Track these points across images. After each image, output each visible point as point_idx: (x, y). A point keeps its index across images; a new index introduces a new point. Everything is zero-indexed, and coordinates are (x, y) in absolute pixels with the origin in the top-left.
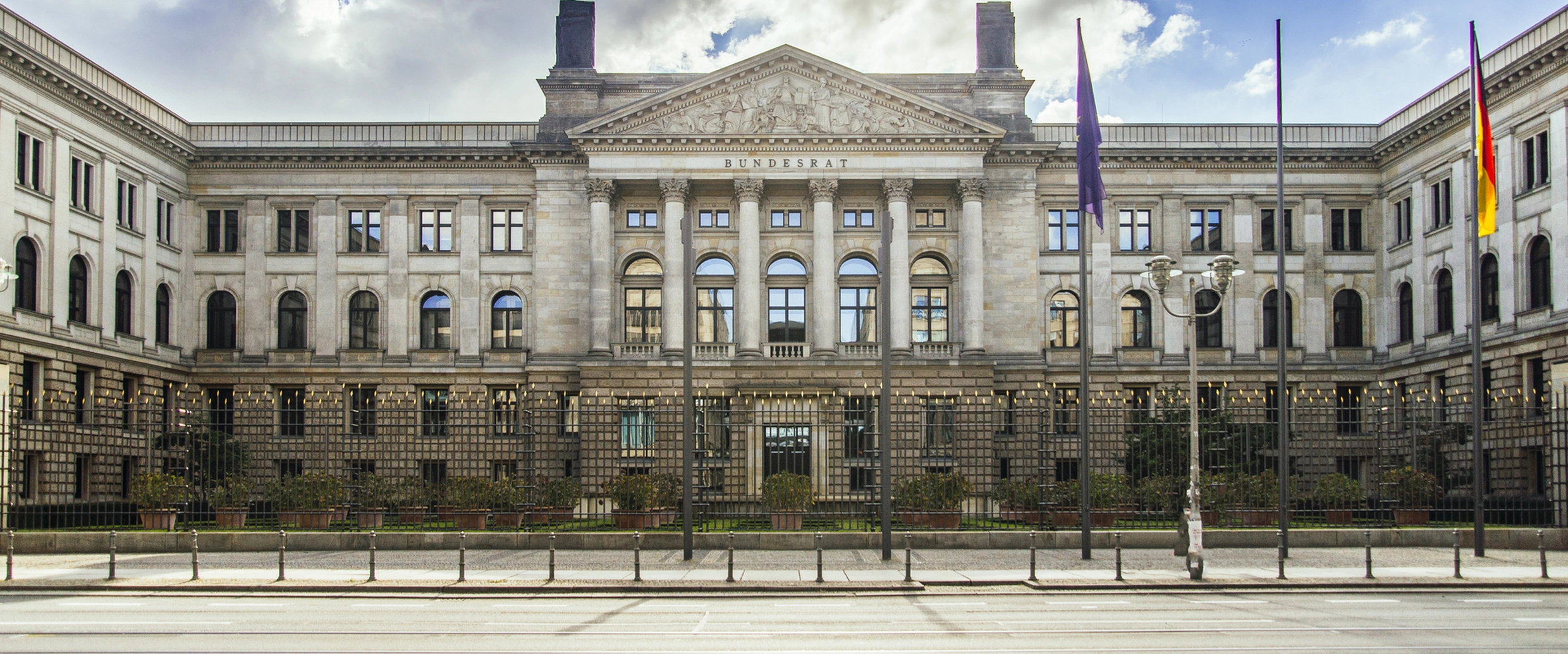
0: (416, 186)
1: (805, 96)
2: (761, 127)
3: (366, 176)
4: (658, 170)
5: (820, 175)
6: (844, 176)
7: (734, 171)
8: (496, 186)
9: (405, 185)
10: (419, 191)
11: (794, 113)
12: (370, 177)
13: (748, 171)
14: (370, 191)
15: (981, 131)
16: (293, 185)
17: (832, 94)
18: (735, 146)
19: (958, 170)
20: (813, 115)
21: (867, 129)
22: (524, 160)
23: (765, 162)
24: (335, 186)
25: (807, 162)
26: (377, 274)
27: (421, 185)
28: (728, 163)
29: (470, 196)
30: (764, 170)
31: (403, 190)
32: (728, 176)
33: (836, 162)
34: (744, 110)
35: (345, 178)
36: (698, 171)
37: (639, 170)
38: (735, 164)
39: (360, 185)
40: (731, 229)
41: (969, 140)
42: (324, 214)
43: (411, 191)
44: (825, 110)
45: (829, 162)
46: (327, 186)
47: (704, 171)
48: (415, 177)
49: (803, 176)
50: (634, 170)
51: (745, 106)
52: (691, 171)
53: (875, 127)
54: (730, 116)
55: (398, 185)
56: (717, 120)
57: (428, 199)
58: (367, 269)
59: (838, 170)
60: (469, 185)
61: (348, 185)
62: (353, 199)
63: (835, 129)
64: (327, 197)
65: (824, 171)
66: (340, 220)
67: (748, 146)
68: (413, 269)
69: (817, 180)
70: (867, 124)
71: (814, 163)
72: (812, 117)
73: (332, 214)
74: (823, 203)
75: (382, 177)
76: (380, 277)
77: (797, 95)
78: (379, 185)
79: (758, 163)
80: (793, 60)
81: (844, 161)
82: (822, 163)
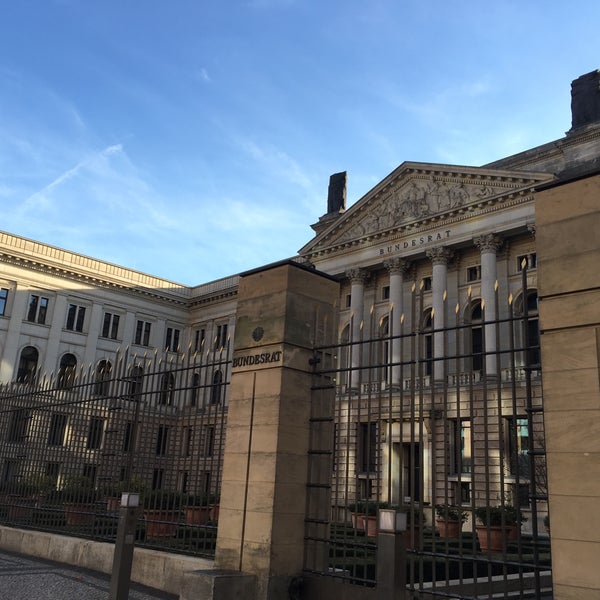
1: (422, 193)
4: (346, 266)
5: (433, 246)
6: (448, 243)
7: (385, 256)
11: (413, 206)
13: (392, 254)
15: (536, 181)
17: (439, 186)
18: (381, 239)
19: (526, 218)
23: (402, 246)
25: (426, 239)
28: (382, 251)
30: (401, 252)
32: (380, 261)
33: (443, 234)
36: (366, 261)
38: (386, 251)
41: (527, 192)
45: (439, 236)
47: (368, 260)
56: (375, 224)
59: (444, 240)
65: (436, 243)
67: (389, 237)
69: (431, 250)
71: (430, 238)
72: (425, 206)
79: (397, 247)
80: (412, 171)
81: (448, 232)
82: (434, 237)
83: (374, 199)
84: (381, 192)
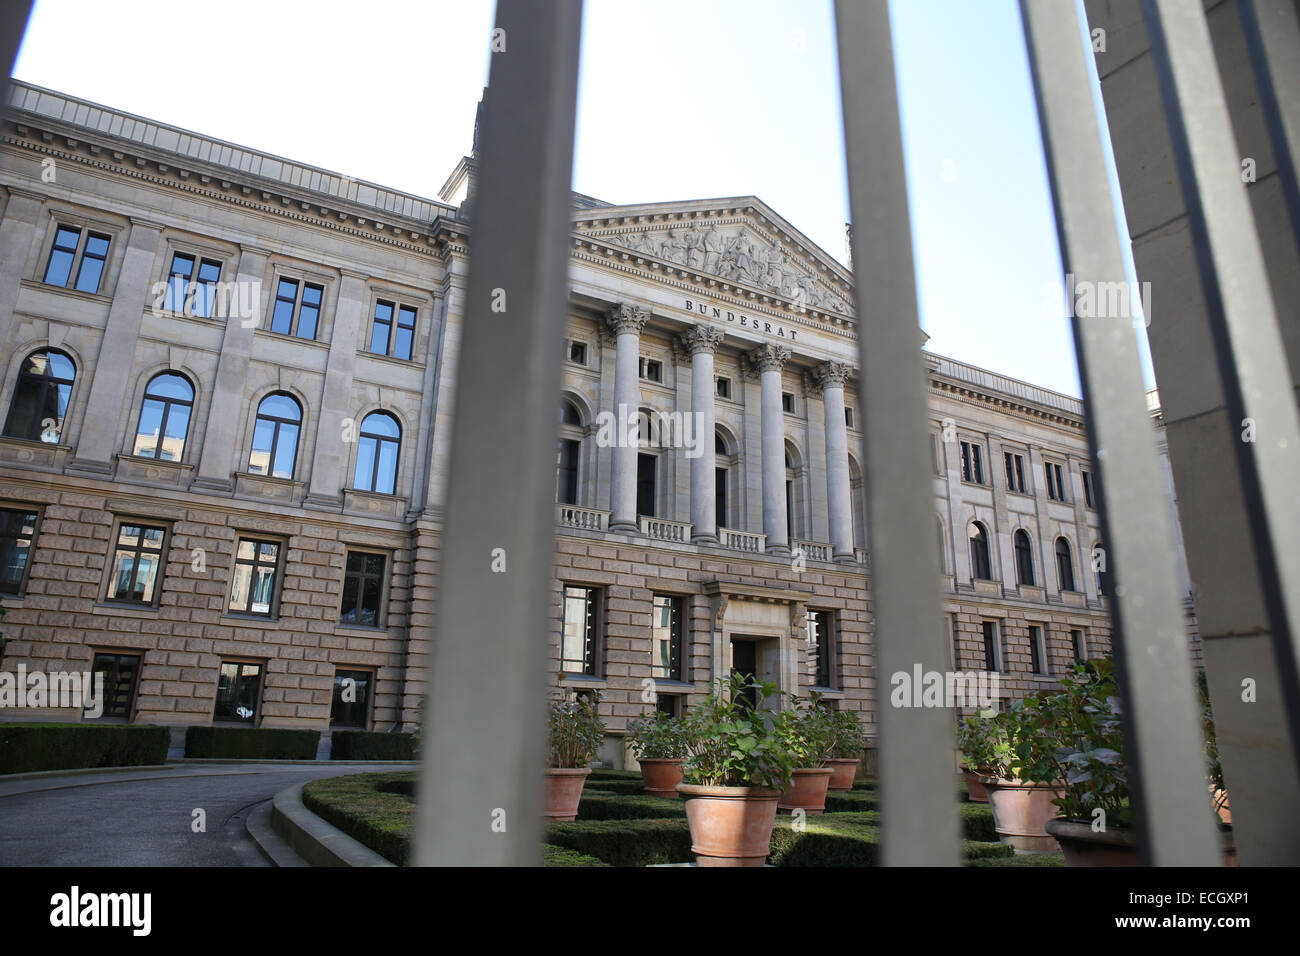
0: (284, 243)
2: (726, 274)
3: (214, 211)
4: (619, 293)
5: (773, 342)
6: (796, 349)
7: (693, 315)
8: (392, 269)
9: (269, 238)
10: (286, 250)
11: (757, 268)
12: (221, 214)
13: (709, 319)
14: (217, 233)
16: (98, 195)
18: (702, 288)
20: (771, 276)
22: (440, 245)
23: (724, 314)
24: (166, 213)
25: (761, 324)
26: (202, 350)
27: (293, 244)
28: (689, 305)
29: (356, 274)
30: (722, 323)
31: (262, 243)
32: (689, 319)
35: (183, 205)
36: (662, 305)
37: (600, 288)
38: (696, 308)
39: (202, 221)
40: (664, 384)
42: (137, 246)
43: (276, 247)
44: (779, 275)
45: (781, 330)
46: (151, 209)
47: (667, 307)
48: (284, 230)
49: (758, 339)
50: (593, 286)
51: (709, 248)
52: (653, 303)
54: (696, 253)
55: (259, 236)
56: (682, 254)
57: (295, 263)
58: (188, 340)
59: (789, 342)
60: (357, 260)
61: (186, 217)
62: (185, 237)
64: (149, 224)
65: (777, 339)
66: (160, 261)
67: (716, 292)
68: (258, 353)
69: (772, 346)
70: (815, 300)
71: (768, 328)
72: (770, 279)
73: (150, 249)
74: (776, 373)
75: (237, 217)
76: (205, 355)
77: (755, 253)
78: (232, 228)
79: (717, 313)
80: (756, 214)
81: (793, 332)
82: (775, 330)
83: (693, 215)
84: (706, 214)
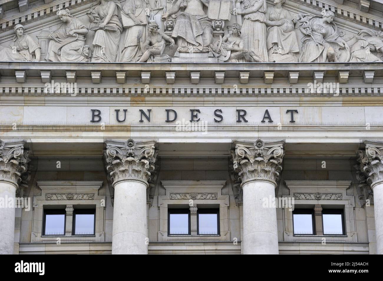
2: (153, 55)
5: (255, 135)
6: (294, 138)
7: (105, 129)
11: (208, 32)
13: (130, 128)
18: (109, 86)
20: (238, 34)
21: (331, 58)
25: (230, 114)
28: (96, 115)
30: (158, 129)
33: (279, 115)
34: (124, 29)
36: (44, 129)
38: (108, 118)
40: (97, 238)
44: (259, 28)
45: (267, 116)
47: (55, 128)
49: (223, 137)
53: (344, 57)
54: (100, 37)
56: (80, 44)
63: (278, 59)
65: (259, 129)
67: (132, 87)
69: (248, 145)
70: (330, 50)
71: (241, 116)
72: (237, 40)
74: (258, 184)
79: (146, 115)
81: (292, 112)
82: (255, 116)
